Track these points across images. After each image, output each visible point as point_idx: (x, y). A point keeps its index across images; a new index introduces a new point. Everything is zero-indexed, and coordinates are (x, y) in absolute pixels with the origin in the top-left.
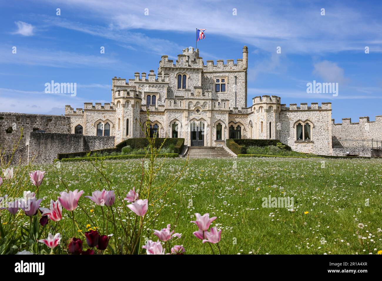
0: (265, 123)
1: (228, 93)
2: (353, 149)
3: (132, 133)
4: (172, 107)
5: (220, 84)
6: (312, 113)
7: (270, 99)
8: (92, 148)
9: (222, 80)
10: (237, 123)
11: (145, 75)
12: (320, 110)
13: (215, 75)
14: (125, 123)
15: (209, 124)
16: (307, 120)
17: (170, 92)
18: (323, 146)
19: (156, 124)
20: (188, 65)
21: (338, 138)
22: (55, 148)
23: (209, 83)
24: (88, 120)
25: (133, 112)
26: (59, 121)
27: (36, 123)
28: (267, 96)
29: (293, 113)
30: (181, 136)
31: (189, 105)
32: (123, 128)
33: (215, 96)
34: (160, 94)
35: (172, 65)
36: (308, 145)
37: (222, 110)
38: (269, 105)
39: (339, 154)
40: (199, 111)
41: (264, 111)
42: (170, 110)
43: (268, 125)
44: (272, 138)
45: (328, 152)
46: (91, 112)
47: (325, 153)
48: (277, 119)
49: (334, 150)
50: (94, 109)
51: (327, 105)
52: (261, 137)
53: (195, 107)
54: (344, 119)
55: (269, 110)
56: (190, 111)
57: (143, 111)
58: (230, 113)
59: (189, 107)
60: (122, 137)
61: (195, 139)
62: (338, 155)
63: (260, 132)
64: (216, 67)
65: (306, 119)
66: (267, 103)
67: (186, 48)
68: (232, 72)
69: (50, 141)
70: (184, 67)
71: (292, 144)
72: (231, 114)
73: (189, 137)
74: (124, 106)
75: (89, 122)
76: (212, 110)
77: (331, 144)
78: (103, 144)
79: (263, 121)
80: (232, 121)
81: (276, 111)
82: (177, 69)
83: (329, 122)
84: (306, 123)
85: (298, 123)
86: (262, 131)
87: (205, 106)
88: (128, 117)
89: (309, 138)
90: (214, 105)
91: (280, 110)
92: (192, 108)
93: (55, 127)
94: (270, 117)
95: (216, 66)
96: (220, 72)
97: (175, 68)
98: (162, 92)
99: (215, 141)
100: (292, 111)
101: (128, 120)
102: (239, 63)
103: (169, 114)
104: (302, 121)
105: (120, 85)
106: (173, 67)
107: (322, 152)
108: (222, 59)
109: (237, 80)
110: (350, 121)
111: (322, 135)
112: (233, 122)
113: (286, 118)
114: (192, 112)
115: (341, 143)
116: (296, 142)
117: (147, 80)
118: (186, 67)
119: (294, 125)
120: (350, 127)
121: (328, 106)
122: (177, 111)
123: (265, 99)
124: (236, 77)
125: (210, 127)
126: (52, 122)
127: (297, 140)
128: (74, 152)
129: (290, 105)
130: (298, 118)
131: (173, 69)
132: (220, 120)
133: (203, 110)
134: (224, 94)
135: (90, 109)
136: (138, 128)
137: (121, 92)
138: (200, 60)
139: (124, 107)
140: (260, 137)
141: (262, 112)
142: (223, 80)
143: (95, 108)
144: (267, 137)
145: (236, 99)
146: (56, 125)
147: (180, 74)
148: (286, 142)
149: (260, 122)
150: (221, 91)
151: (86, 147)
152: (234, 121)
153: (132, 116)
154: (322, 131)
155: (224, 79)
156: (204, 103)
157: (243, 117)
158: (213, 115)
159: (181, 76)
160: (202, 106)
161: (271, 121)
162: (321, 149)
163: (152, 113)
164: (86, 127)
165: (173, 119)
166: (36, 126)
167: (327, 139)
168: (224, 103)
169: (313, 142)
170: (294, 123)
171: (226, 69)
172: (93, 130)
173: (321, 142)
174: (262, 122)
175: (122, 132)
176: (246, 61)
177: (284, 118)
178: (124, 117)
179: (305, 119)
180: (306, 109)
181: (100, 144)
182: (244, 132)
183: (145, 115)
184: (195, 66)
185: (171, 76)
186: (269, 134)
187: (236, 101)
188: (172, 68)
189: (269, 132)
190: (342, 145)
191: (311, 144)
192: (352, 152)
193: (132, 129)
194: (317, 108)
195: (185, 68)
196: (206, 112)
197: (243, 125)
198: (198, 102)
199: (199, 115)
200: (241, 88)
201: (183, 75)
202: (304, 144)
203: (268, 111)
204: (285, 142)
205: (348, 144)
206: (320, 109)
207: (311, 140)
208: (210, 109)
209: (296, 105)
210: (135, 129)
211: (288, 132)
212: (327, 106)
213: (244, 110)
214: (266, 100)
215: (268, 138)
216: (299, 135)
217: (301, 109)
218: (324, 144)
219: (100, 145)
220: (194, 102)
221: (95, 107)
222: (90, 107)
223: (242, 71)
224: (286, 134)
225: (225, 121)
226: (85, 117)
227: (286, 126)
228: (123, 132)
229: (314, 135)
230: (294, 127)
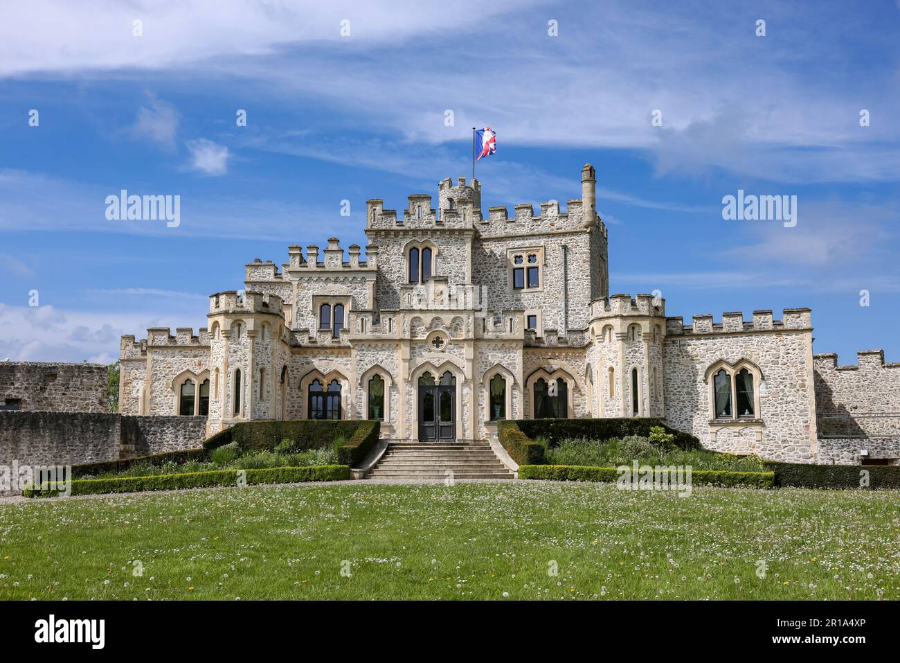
0: (618, 373)
1: (545, 291)
2: (879, 441)
3: (248, 407)
4: (368, 335)
5: (523, 268)
6: (755, 339)
7: (633, 304)
8: (156, 448)
9: (529, 256)
10: (554, 371)
11: (315, 252)
12: (778, 330)
13: (511, 244)
14: (230, 381)
15: (469, 376)
16: (742, 360)
17: (388, 293)
18: (790, 434)
19: (336, 379)
20: (434, 223)
21: (848, 408)
22: (42, 452)
23: (496, 265)
24: (156, 374)
25: (253, 352)
26: (77, 377)
27: (13, 384)
28: (622, 297)
29: (703, 341)
30: (392, 412)
31: (412, 327)
32: (225, 393)
33: (512, 301)
34: (354, 299)
35: (394, 223)
36: (747, 431)
37: (505, 338)
38: (630, 322)
39: (838, 456)
40: (442, 342)
41: (616, 338)
42: (360, 343)
43: (629, 376)
44: (640, 415)
45: (804, 451)
46: (165, 352)
47: (797, 453)
48: (656, 360)
49: (823, 446)
50: (172, 345)
51: (799, 317)
52: (609, 412)
53: (428, 333)
54: (864, 354)
55: (630, 334)
56: (416, 344)
57: (300, 346)
58: (531, 345)
59: (413, 334)
60: (221, 419)
61: (431, 419)
62: (835, 458)
63: (608, 397)
64: (512, 224)
65: (740, 356)
66: (622, 317)
67: (445, 179)
68: (554, 235)
69: (26, 432)
70: (426, 227)
71: (703, 429)
72: (538, 347)
73: (412, 414)
74: (228, 335)
75: (159, 380)
76: (477, 340)
77: (813, 428)
78: (185, 438)
79: (614, 365)
80: (541, 368)
81: (651, 337)
82: (406, 232)
83: (805, 365)
84: (739, 367)
85: (718, 368)
86: (612, 394)
87: (456, 329)
88: (238, 365)
89: (752, 412)
90: (482, 326)
91: (664, 332)
92: (422, 336)
93: (64, 394)
94: (632, 354)
95: (514, 222)
96: (523, 237)
97: (401, 230)
98: (361, 293)
99: (487, 424)
100: (698, 336)
101: (238, 372)
102: (572, 211)
103: (359, 353)
104: (728, 363)
105: (261, 279)
106: (395, 227)
107: (788, 450)
108: (528, 203)
109: (569, 256)
110: (882, 359)
111: (787, 403)
112: (544, 370)
113: (684, 354)
114: (421, 347)
115: (858, 423)
116: (712, 424)
117: (321, 265)
118: (431, 225)
119: (706, 376)
120: (880, 375)
121: (801, 318)
122: (380, 344)
123: (618, 304)
124: (565, 248)
125: (472, 385)
126: (56, 382)
127: (717, 418)
128: (95, 461)
129: (694, 318)
130: (718, 356)
131: (397, 233)
132: (498, 365)
133: (452, 339)
134: (535, 294)
135: (163, 344)
136: (268, 392)
137: (221, 297)
138: (467, 207)
139: (227, 337)
140: (607, 410)
141: (610, 341)
142: (531, 258)
143: (175, 341)
144: (625, 410)
145: (566, 306)
146: (68, 388)
147: (415, 245)
148: (685, 423)
149: (607, 369)
150: (528, 287)
151: (138, 447)
152: (546, 366)
153: (249, 362)
154: (787, 389)
155: (534, 256)
156: (455, 319)
157: (571, 354)
158: (480, 353)
159: (418, 250)
160: (448, 329)
161: (636, 365)
162: (784, 441)
163: (322, 352)
164: (152, 393)
165: (370, 366)
166: (13, 394)
167: (803, 413)
168: (511, 319)
169: (761, 423)
170: (705, 370)
171: (540, 227)
172: (170, 401)
173: (785, 421)
174: (612, 370)
175: (222, 404)
176: (591, 204)
177: (678, 355)
178: (227, 365)
179: (736, 357)
180: (740, 328)
181: (176, 437)
182: (576, 395)
183: (304, 356)
184: (453, 224)
185: (392, 252)
186: (631, 403)
187: (566, 313)
188: (392, 230)
189: (630, 398)
190: (861, 426)
191: (757, 428)
192: (876, 451)
193: (248, 397)
194: (770, 326)
195: (428, 230)
196: (461, 344)
197: (572, 377)
198: (437, 318)
199: (441, 355)
200: (580, 277)
201: (424, 246)
202: (737, 429)
203: (628, 337)
204: (682, 422)
205: (878, 425)
206: (779, 328)
207: (756, 418)
208: (471, 335)
209: (710, 317)
210: (258, 396)
211: (690, 394)
212: (798, 320)
213: (574, 336)
214: (621, 307)
215: (630, 415)
216: (723, 405)
217: (724, 330)
218: (792, 428)
219: (177, 441)
220: (427, 319)
221: (176, 339)
222: (162, 340)
223: (581, 232)
224: (683, 402)
225: (514, 368)
226: (149, 364)
227: (685, 377)
228: (226, 405)
229: (765, 403)
230: (705, 381)
